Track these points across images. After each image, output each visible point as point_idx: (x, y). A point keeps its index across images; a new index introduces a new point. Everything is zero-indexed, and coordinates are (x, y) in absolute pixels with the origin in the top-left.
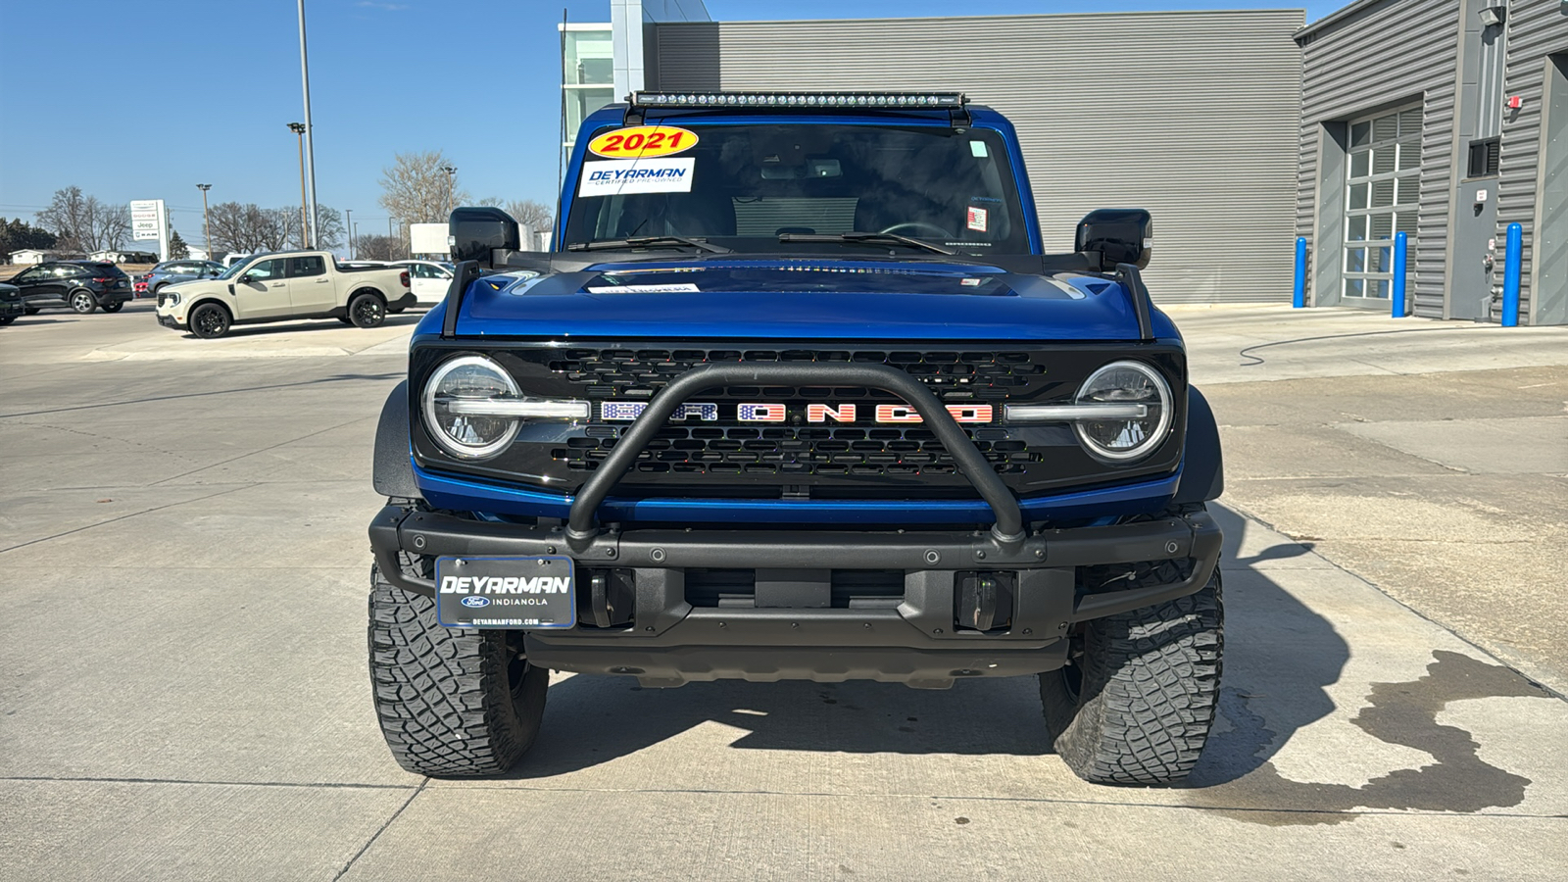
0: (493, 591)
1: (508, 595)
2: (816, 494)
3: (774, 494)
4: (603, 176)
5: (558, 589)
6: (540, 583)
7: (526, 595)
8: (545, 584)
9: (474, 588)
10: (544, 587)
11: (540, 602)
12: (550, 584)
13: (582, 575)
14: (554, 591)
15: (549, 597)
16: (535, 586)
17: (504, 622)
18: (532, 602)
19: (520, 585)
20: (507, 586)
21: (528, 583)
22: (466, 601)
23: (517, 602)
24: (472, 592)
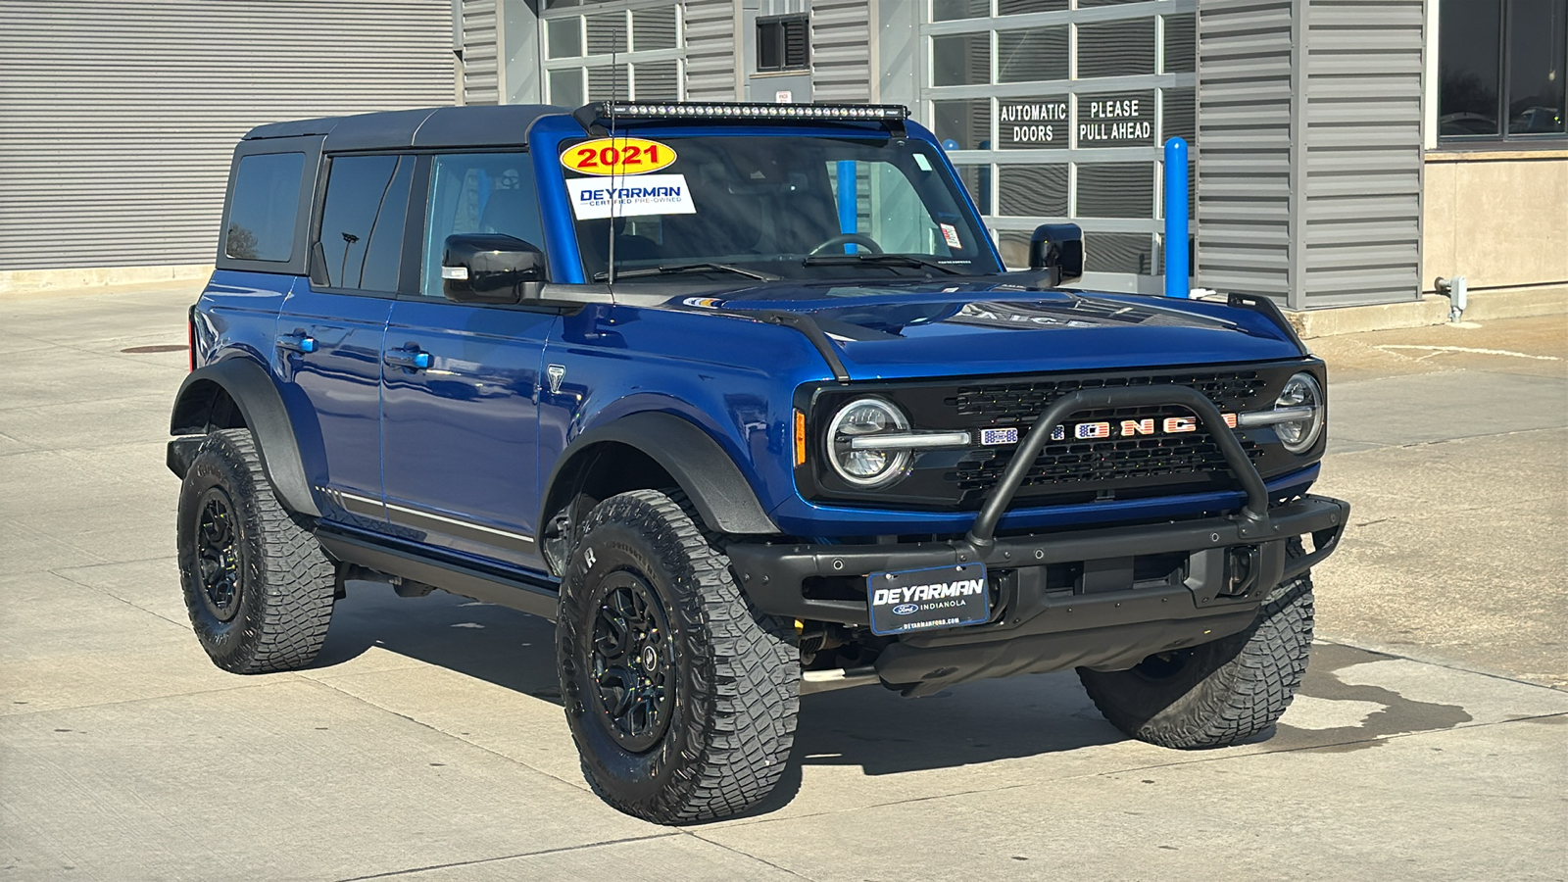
0: (920, 598)
1: (933, 600)
2: (1121, 496)
3: (1089, 497)
4: (594, 195)
5: (974, 590)
6: (959, 587)
7: (948, 598)
8: (963, 587)
9: (904, 596)
10: (962, 590)
11: (959, 603)
12: (967, 587)
13: (992, 576)
14: (971, 592)
15: (966, 598)
16: (955, 590)
17: (930, 624)
18: (953, 604)
19: (943, 590)
20: (932, 592)
21: (949, 588)
22: (896, 610)
23: (941, 605)
24: (902, 602)
